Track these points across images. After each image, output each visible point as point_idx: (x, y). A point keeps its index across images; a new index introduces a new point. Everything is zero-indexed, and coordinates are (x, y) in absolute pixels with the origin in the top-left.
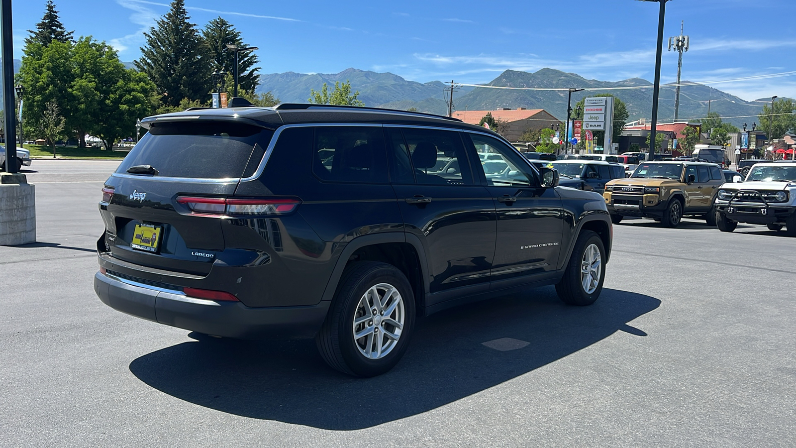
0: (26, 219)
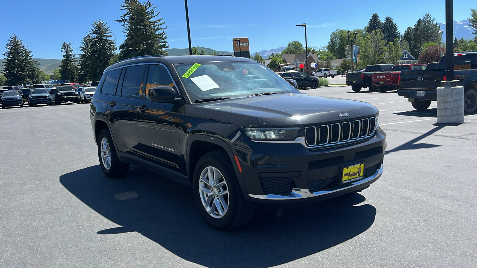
0: (447, 109)
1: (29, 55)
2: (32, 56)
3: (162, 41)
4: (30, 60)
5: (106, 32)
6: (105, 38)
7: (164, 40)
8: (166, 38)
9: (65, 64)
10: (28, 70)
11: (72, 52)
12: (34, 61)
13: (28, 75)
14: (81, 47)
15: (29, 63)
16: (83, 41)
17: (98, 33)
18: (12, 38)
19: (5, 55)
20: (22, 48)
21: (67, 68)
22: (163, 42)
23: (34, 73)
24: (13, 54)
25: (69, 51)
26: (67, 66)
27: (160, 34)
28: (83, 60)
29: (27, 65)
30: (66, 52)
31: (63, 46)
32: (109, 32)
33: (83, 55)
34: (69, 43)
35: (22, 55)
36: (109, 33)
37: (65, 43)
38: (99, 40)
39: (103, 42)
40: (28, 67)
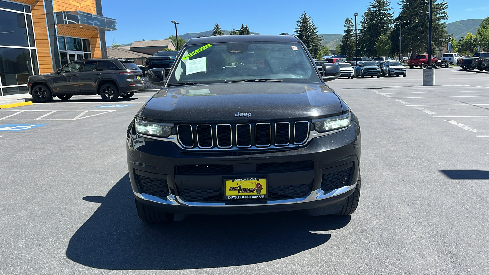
1: (315, 32)
2: (317, 32)
3: (441, 11)
4: (315, 36)
5: (386, 5)
6: (384, 12)
7: (443, 11)
8: (446, 8)
9: (345, 39)
10: (313, 45)
11: (353, 27)
12: (318, 36)
13: (312, 50)
14: (361, 22)
15: (314, 39)
16: (364, 16)
17: (377, 6)
18: (302, 16)
19: (295, 32)
20: (310, 25)
21: (346, 43)
22: (442, 13)
23: (317, 48)
24: (302, 30)
25: (351, 26)
26: (347, 41)
27: (439, 3)
28: (361, 34)
29: (312, 41)
30: (348, 27)
31: (346, 22)
32: (388, 4)
33: (362, 30)
34: (352, 19)
35: (309, 31)
36: (388, 6)
37: (348, 18)
38: (378, 14)
39: (381, 15)
40: (313, 42)
